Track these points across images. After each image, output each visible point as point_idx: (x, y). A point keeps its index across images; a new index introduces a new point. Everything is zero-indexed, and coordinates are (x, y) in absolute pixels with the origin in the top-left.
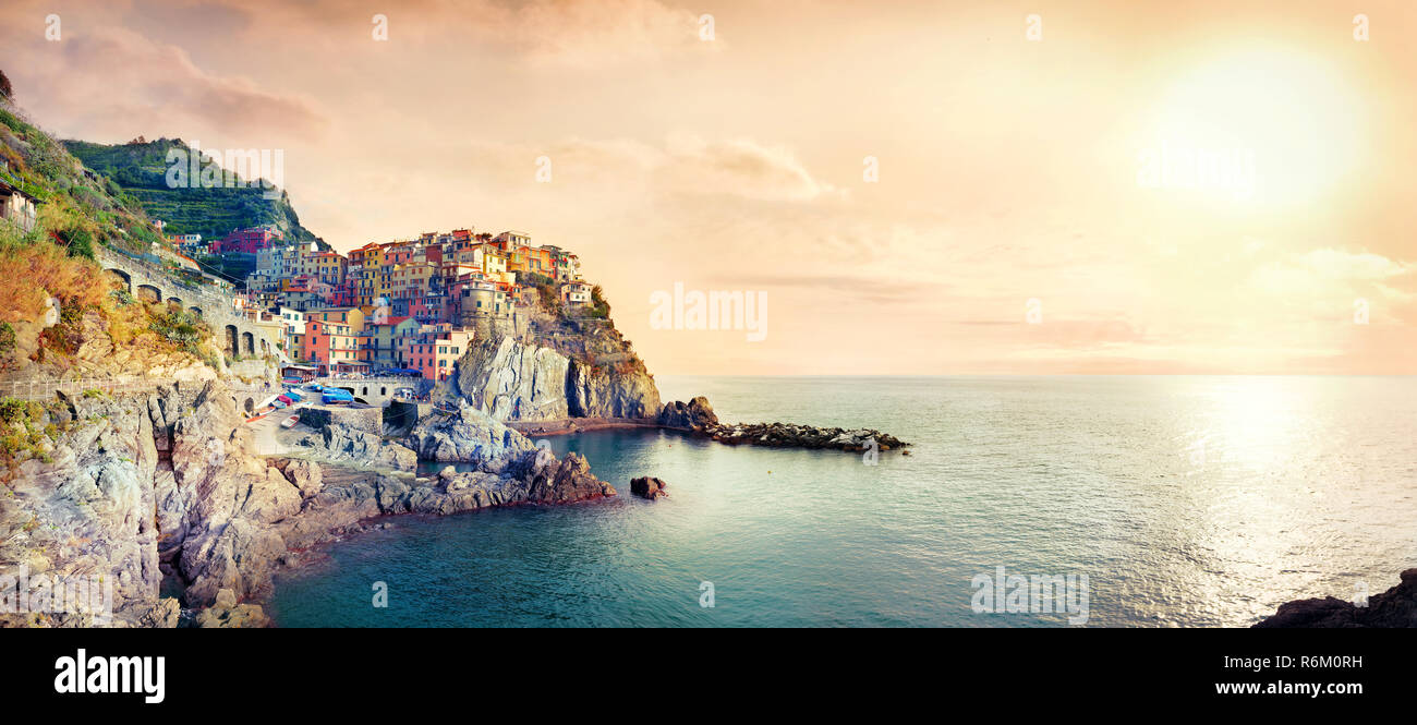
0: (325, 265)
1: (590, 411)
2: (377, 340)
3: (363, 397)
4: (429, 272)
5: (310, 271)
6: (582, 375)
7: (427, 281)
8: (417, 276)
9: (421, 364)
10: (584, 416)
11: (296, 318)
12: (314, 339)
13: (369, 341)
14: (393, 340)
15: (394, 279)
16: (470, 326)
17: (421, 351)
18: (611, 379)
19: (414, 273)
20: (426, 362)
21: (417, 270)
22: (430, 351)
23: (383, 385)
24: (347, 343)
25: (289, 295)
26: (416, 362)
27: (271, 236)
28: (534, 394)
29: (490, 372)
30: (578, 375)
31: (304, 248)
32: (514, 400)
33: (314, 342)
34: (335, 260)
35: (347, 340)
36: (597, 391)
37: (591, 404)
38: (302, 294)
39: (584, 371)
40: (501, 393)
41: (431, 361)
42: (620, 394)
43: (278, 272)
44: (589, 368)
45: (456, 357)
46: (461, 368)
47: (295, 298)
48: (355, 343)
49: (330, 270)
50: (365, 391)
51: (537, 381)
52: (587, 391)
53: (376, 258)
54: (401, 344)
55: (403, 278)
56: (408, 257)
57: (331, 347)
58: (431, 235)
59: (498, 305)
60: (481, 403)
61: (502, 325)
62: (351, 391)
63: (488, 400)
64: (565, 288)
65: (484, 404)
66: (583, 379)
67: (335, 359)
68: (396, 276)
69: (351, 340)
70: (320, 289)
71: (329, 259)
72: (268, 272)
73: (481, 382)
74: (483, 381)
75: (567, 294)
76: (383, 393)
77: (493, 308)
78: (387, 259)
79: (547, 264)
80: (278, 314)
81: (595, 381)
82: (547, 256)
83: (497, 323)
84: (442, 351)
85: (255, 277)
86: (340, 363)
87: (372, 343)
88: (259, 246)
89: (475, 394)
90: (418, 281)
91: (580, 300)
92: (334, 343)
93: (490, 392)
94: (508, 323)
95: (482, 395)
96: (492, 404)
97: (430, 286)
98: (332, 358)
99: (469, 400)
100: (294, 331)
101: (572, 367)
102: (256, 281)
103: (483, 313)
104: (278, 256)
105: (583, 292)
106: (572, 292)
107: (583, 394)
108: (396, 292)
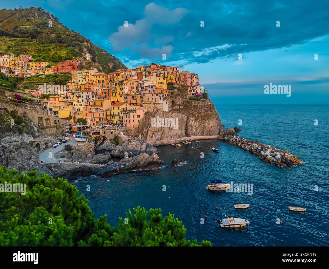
0: (99, 79)
3: (104, 135)
4: (136, 84)
5: (94, 81)
6: (190, 121)
7: (135, 88)
8: (132, 86)
9: (126, 122)
13: (111, 112)
14: (119, 112)
16: (145, 107)
17: (126, 117)
18: (201, 122)
19: (131, 84)
20: (128, 121)
23: (111, 130)
24: (100, 115)
25: (82, 93)
28: (170, 130)
31: (91, 71)
32: (161, 133)
33: (86, 115)
34: (103, 77)
36: (196, 127)
37: (193, 132)
38: (88, 93)
39: (192, 120)
40: (156, 130)
42: (204, 128)
44: (194, 119)
45: (139, 119)
46: (140, 122)
47: (85, 94)
48: (103, 115)
49: (101, 81)
50: (105, 133)
52: (192, 127)
53: (119, 77)
54: (122, 114)
55: (127, 86)
56: (131, 77)
58: (140, 68)
60: (147, 135)
61: (158, 106)
62: (99, 133)
63: (150, 134)
64: (190, 88)
65: (148, 135)
66: (191, 123)
67: (95, 121)
68: (124, 85)
69: (101, 113)
70: (97, 89)
71: (100, 76)
72: (77, 81)
73: (147, 128)
74: (148, 127)
75: (190, 91)
76: (112, 133)
77: (154, 100)
78: (123, 77)
79: (183, 79)
80: (72, 104)
81: (195, 123)
82: (183, 76)
83: (156, 105)
84: (133, 117)
85: (71, 84)
86: (97, 123)
87: (112, 113)
88: (74, 69)
89: (145, 132)
90: (132, 87)
91: (195, 92)
92: (94, 115)
93: (151, 131)
94: (160, 105)
95: (147, 132)
96: (152, 135)
97: (137, 89)
98: (93, 121)
99: (142, 134)
100: (79, 110)
101: (188, 118)
102: (72, 85)
103: (150, 102)
104: (80, 74)
105: (196, 89)
106: (192, 89)
107: (190, 128)
108: (124, 92)
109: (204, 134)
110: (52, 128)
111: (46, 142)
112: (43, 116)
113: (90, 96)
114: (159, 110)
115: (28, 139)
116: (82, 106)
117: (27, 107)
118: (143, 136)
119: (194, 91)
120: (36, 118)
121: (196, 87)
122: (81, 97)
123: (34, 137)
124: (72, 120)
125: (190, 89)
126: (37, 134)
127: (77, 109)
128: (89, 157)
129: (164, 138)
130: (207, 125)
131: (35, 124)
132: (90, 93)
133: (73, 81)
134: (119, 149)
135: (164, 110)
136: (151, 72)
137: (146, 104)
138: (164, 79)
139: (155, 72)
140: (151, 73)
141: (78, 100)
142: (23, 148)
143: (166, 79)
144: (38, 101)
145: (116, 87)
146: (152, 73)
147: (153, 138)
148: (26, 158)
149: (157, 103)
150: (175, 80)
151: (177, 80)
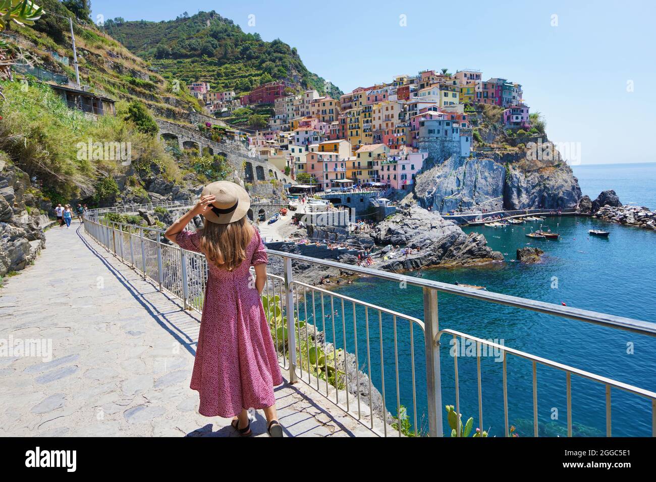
0: (324, 108)
1: (520, 205)
2: (359, 163)
3: (348, 204)
4: (399, 108)
5: (313, 112)
7: (396, 116)
8: (390, 112)
9: (389, 178)
10: (515, 209)
11: (300, 151)
12: (313, 165)
13: (354, 163)
14: (370, 162)
15: (373, 115)
16: (424, 149)
17: (388, 169)
19: (387, 110)
20: (392, 177)
21: (390, 108)
22: (395, 169)
24: (336, 167)
26: (386, 177)
30: (512, 179)
31: (308, 96)
32: (459, 200)
33: (313, 168)
34: (331, 104)
35: (336, 165)
36: (526, 190)
37: (521, 200)
38: (306, 132)
41: (395, 176)
43: (291, 115)
45: (414, 172)
46: (417, 179)
48: (342, 167)
49: (328, 111)
50: (349, 200)
51: (478, 186)
53: (360, 100)
54: (377, 164)
55: (380, 115)
56: (384, 97)
57: (324, 170)
58: (402, 79)
59: (446, 131)
60: (431, 204)
61: (450, 146)
62: (339, 201)
63: (437, 202)
64: (507, 111)
65: (434, 204)
66: (516, 182)
67: (328, 179)
68: (374, 113)
69: (339, 165)
71: (326, 103)
72: (284, 116)
74: (434, 189)
75: (509, 117)
76: (362, 200)
77: (442, 133)
78: (369, 100)
79: (493, 94)
80: (287, 149)
82: (493, 87)
83: (446, 144)
84: (404, 168)
85: (275, 122)
86: (331, 182)
87: (356, 165)
89: (427, 198)
90: (390, 116)
91: (519, 120)
92: (327, 167)
93: (439, 196)
94: (455, 144)
95: (432, 198)
96: (440, 204)
97: (399, 119)
98: (325, 179)
99: (423, 203)
100: (299, 160)
101: (508, 173)
102: (275, 124)
103: (435, 138)
104: (290, 104)
105: (522, 113)
106: (512, 114)
107: (515, 193)
108: (374, 126)
109: (546, 205)
110: (267, 185)
111: (262, 207)
113: (310, 138)
114: (453, 154)
118: (424, 206)
119: (517, 118)
121: (522, 109)
122: (296, 140)
125: (508, 114)
128: (340, 239)
129: (464, 211)
132: (311, 133)
133: (276, 117)
134: (386, 228)
135: (463, 155)
136: (427, 83)
137: (427, 144)
138: (454, 96)
139: (435, 82)
140: (427, 85)
143: (457, 95)
145: (358, 119)
146: (430, 84)
147: (443, 210)
149: (448, 139)
150: (477, 97)
151: (481, 97)
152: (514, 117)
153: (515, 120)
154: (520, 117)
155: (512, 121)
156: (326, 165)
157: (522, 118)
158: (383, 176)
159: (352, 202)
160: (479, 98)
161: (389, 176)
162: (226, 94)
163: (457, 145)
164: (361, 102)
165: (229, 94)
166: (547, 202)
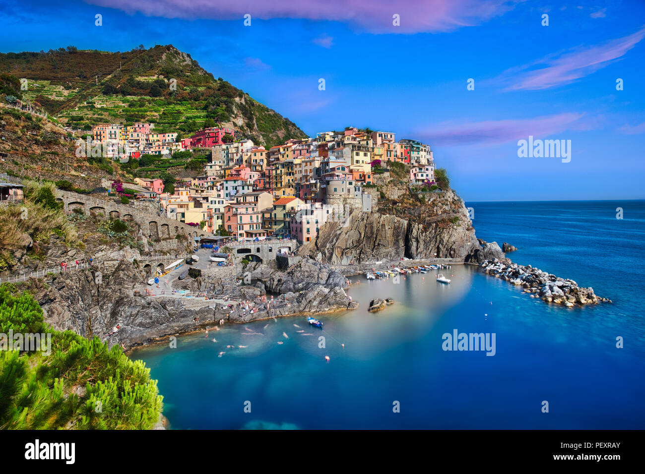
0: (255, 158)
1: (417, 255)
2: (275, 214)
3: (257, 254)
4: (317, 164)
5: (246, 161)
6: (414, 230)
7: (314, 171)
8: (309, 167)
9: (296, 231)
10: (413, 259)
12: (229, 217)
13: (271, 215)
14: (284, 214)
17: (296, 223)
18: (435, 232)
19: (306, 165)
21: (309, 164)
23: (270, 245)
24: (251, 219)
25: (227, 183)
26: (295, 229)
27: (224, 134)
28: (375, 246)
29: (340, 234)
30: (412, 231)
31: (243, 145)
32: (358, 251)
33: (229, 219)
34: (262, 155)
35: (251, 217)
36: (424, 241)
37: (419, 250)
38: (235, 181)
39: (417, 228)
40: (348, 246)
41: (301, 229)
42: (440, 243)
43: (226, 162)
44: (421, 226)
45: (319, 226)
46: (320, 232)
47: (231, 184)
48: (258, 219)
49: (258, 161)
50: (258, 250)
51: (379, 238)
52: (418, 241)
53: (287, 153)
54: (289, 217)
55: (300, 169)
56: (307, 152)
57: (239, 222)
58: (324, 136)
59: (349, 190)
60: (332, 254)
61: (352, 202)
62: (249, 251)
63: (337, 252)
64: (414, 169)
65: (334, 255)
66: (416, 234)
67: (243, 230)
68: (296, 167)
69: (254, 217)
70: (250, 176)
71: (257, 153)
72: (220, 162)
73: (332, 241)
74: (334, 241)
75: (415, 175)
76: (270, 250)
77: (345, 191)
78: (294, 153)
79: (402, 153)
80: (207, 201)
81: (424, 234)
82: (402, 148)
83: (349, 201)
84: (308, 222)
85: (211, 167)
86: (246, 232)
87: (273, 216)
88: (215, 143)
89: (328, 249)
90: (309, 171)
91: (424, 178)
92: (241, 220)
93: (339, 247)
94: (357, 201)
95: (333, 249)
96: (340, 255)
97: (317, 174)
98: (240, 230)
99: (324, 253)
100: (219, 211)
101: (409, 225)
102: (211, 169)
103: (339, 196)
104: (226, 151)
105: (426, 172)
106: (419, 172)
107: (415, 244)
108: (296, 178)
109: (441, 255)
110: (171, 240)
111: (161, 262)
112: (157, 219)
113: (238, 187)
114: (355, 210)
115: (132, 255)
116: (223, 203)
117: (134, 204)
118: (325, 256)
119: (422, 176)
120: (147, 222)
121: (427, 167)
122: (225, 188)
123: (142, 253)
124: (206, 228)
125: (414, 172)
126: (147, 250)
127: (215, 209)
128: (226, 290)
129: (363, 260)
130: (446, 238)
131: (145, 233)
132: (239, 183)
133: (213, 162)
134: (279, 278)
135: (365, 210)
136: (342, 143)
138: (365, 155)
139: (350, 142)
140: (342, 145)
141: (220, 195)
142: (123, 270)
143: (369, 154)
144: (152, 196)
145: (281, 171)
146: (345, 144)
147: (343, 260)
148: (126, 286)
149: (350, 196)
150: (387, 156)
151: (390, 156)
152: (420, 174)
153: (420, 177)
154: (425, 175)
155: (417, 178)
156: (241, 217)
157: (427, 175)
158: (293, 228)
159: (261, 252)
160: (389, 157)
161: (297, 228)
162: (169, 136)
163: (359, 202)
164: (287, 155)
165: (172, 136)
166: (441, 252)
